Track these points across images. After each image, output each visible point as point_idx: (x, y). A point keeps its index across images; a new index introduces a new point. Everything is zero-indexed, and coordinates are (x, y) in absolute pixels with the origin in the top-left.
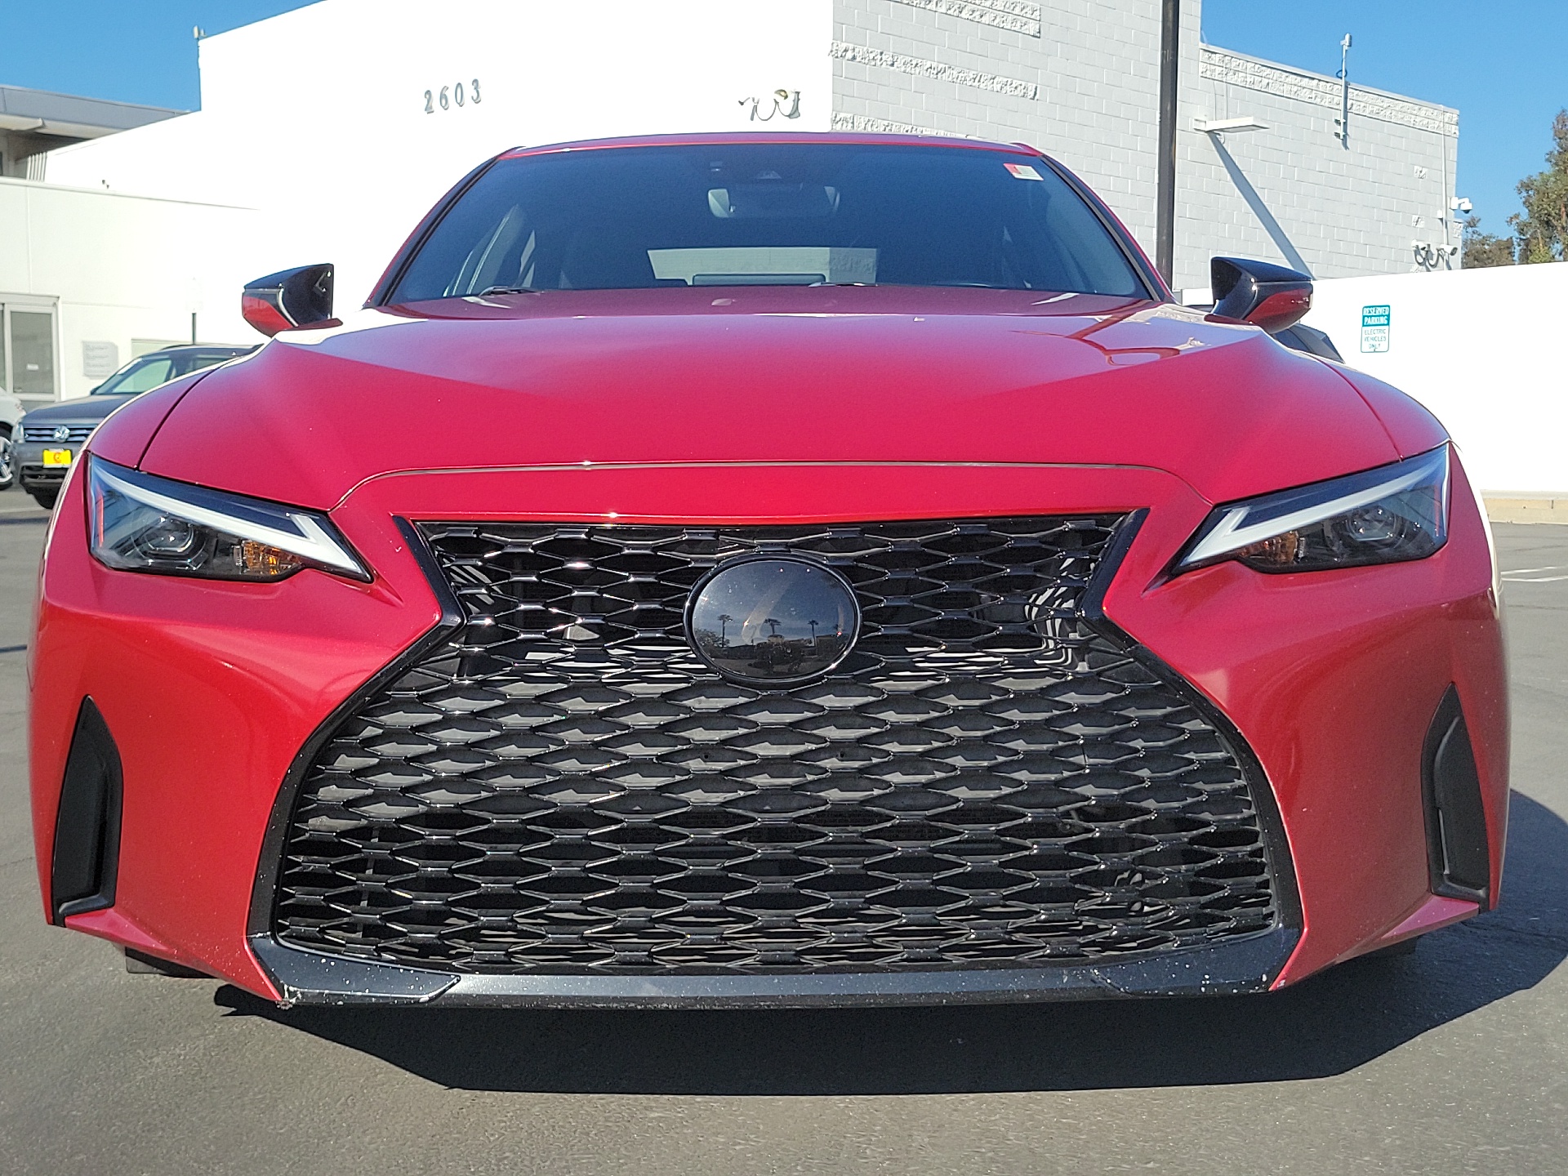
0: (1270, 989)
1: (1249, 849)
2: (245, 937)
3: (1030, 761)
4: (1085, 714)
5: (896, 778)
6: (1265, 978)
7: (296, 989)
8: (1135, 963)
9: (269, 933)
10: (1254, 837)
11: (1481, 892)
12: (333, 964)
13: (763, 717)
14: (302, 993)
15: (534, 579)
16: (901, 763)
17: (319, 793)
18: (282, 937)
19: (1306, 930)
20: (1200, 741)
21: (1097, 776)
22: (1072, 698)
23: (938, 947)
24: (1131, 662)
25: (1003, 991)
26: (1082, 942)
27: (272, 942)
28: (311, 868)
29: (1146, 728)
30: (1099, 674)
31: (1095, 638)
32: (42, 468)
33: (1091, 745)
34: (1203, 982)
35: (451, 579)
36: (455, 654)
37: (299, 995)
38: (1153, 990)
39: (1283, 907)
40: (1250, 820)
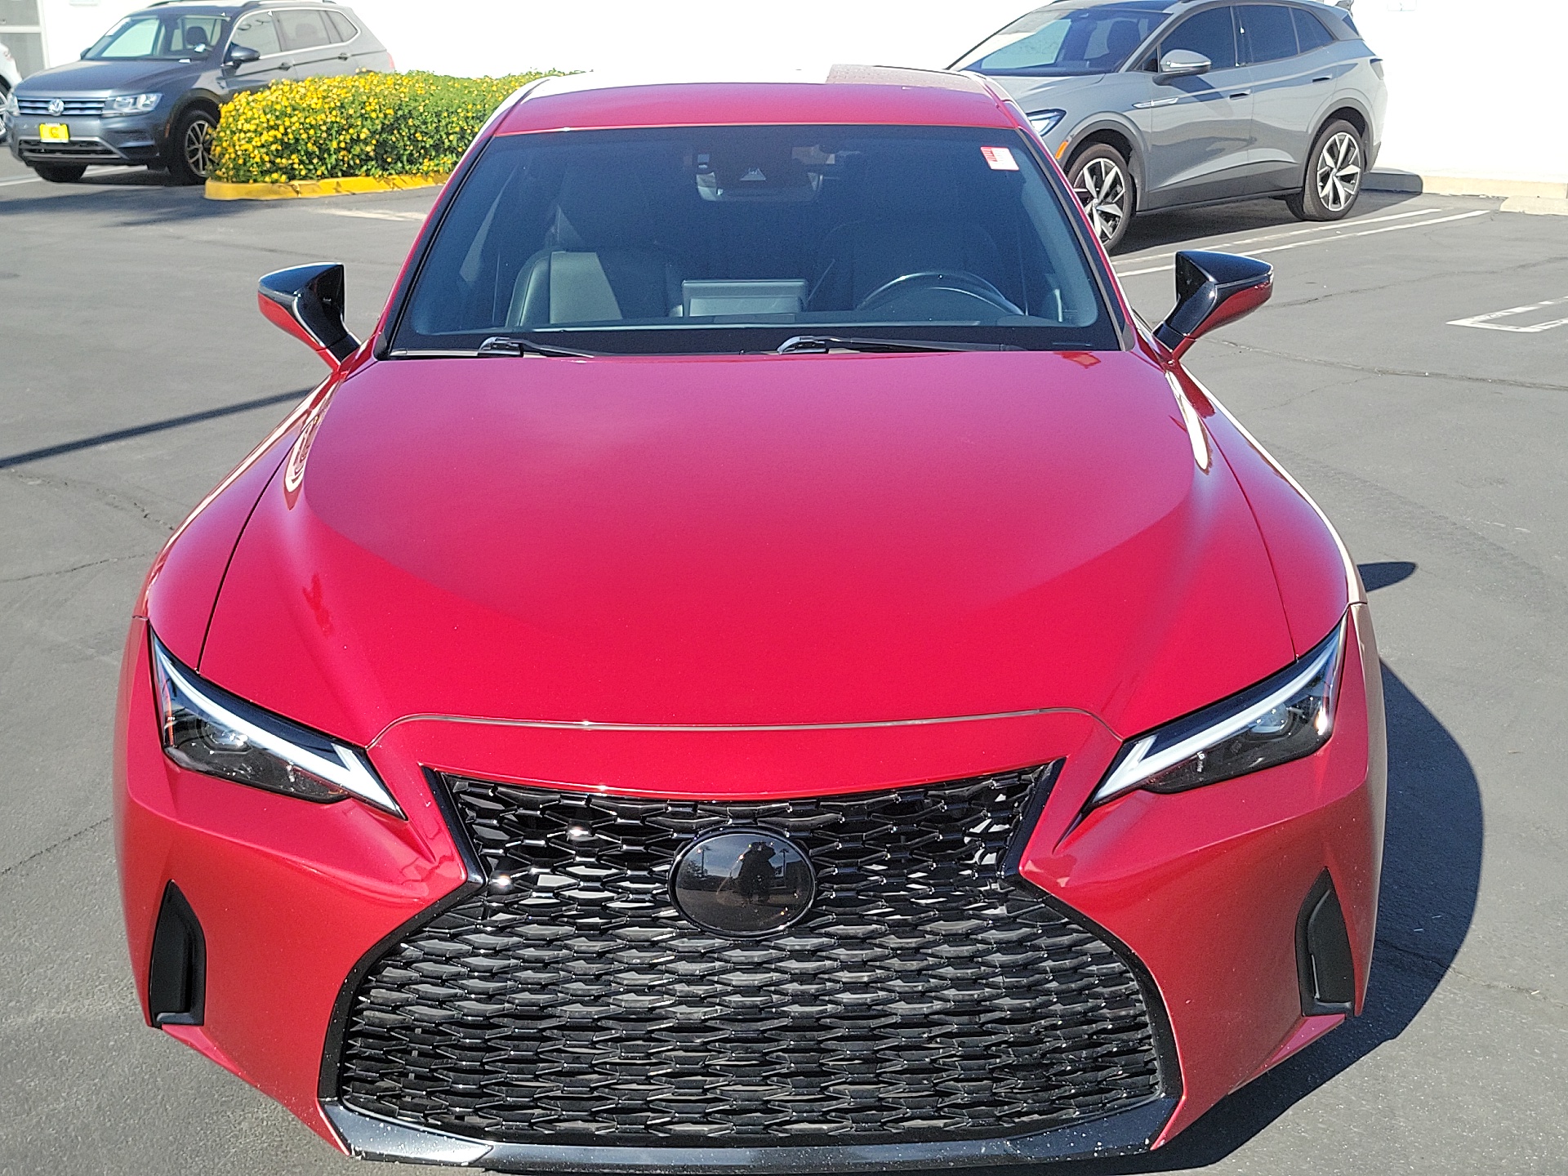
0: (1152, 1148)
1: (1139, 1036)
2: (316, 1099)
3: (957, 983)
4: (1004, 947)
5: (846, 997)
6: (1147, 1142)
7: (361, 1149)
8: (1039, 1134)
9: (336, 1099)
10: (1145, 1025)
11: (1348, 1005)
12: (389, 1128)
13: (737, 954)
14: (366, 1153)
15: (542, 843)
16: (850, 987)
17: (371, 993)
18: (347, 1100)
19: (1184, 1098)
20: (1099, 958)
21: (1011, 990)
22: (994, 935)
23: (880, 1122)
24: (1042, 907)
25: (932, 1160)
26: (998, 1115)
27: (341, 1108)
28: (367, 1054)
29: (1055, 953)
30: (1016, 917)
31: (1013, 890)
32: (39, 143)
33: (1006, 969)
34: (1096, 1149)
35: (473, 833)
36: (479, 904)
37: (364, 1154)
38: (1054, 1158)
39: (1165, 1080)
40: (1143, 1014)
